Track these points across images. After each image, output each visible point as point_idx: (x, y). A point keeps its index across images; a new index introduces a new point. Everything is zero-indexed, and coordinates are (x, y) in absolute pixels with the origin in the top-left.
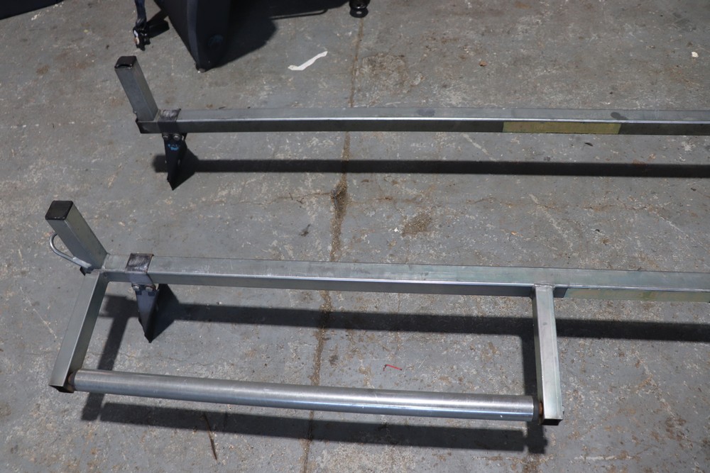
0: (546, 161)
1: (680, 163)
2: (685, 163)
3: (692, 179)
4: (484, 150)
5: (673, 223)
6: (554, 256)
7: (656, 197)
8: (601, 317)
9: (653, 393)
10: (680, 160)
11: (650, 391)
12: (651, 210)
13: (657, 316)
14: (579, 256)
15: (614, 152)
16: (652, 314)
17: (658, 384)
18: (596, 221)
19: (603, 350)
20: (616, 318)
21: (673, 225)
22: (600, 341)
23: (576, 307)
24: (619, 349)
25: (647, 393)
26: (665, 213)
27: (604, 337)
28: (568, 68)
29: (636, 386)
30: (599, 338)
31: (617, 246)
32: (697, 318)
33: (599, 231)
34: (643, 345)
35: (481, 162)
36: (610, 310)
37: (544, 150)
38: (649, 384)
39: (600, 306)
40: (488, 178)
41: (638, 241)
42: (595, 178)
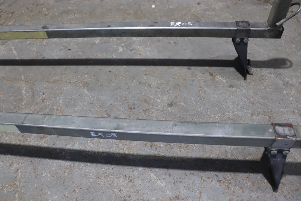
0: (42, 59)
1: (112, 58)
2: (115, 58)
3: (113, 66)
4: (16, 54)
5: (88, 90)
6: (12, 107)
7: (86, 76)
8: (14, 143)
9: (14, 190)
10: (113, 57)
11: (13, 188)
12: (79, 83)
13: (45, 143)
14: (25, 107)
15: (80, 53)
16: (43, 142)
17: (20, 185)
18: (46, 89)
19: (3, 162)
20: (22, 143)
21: (86, 91)
22: (5, 156)
23: (4, 136)
24: (12, 162)
25: (10, 190)
26: (86, 85)
27: (8, 154)
28: (85, 14)
29: (7, 186)
30: (5, 154)
31: (49, 102)
32: (66, 145)
33: (44, 94)
34: (27, 160)
35: (10, 60)
36: (21, 138)
37: (45, 53)
38: (15, 184)
39: (18, 136)
40: (8, 68)
41: (62, 100)
42: (61, 66)
